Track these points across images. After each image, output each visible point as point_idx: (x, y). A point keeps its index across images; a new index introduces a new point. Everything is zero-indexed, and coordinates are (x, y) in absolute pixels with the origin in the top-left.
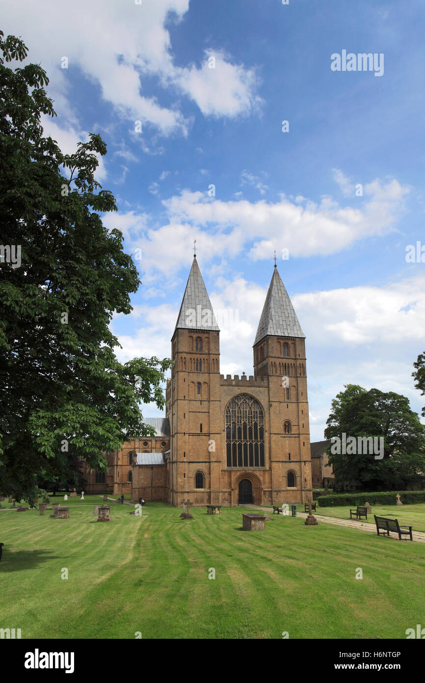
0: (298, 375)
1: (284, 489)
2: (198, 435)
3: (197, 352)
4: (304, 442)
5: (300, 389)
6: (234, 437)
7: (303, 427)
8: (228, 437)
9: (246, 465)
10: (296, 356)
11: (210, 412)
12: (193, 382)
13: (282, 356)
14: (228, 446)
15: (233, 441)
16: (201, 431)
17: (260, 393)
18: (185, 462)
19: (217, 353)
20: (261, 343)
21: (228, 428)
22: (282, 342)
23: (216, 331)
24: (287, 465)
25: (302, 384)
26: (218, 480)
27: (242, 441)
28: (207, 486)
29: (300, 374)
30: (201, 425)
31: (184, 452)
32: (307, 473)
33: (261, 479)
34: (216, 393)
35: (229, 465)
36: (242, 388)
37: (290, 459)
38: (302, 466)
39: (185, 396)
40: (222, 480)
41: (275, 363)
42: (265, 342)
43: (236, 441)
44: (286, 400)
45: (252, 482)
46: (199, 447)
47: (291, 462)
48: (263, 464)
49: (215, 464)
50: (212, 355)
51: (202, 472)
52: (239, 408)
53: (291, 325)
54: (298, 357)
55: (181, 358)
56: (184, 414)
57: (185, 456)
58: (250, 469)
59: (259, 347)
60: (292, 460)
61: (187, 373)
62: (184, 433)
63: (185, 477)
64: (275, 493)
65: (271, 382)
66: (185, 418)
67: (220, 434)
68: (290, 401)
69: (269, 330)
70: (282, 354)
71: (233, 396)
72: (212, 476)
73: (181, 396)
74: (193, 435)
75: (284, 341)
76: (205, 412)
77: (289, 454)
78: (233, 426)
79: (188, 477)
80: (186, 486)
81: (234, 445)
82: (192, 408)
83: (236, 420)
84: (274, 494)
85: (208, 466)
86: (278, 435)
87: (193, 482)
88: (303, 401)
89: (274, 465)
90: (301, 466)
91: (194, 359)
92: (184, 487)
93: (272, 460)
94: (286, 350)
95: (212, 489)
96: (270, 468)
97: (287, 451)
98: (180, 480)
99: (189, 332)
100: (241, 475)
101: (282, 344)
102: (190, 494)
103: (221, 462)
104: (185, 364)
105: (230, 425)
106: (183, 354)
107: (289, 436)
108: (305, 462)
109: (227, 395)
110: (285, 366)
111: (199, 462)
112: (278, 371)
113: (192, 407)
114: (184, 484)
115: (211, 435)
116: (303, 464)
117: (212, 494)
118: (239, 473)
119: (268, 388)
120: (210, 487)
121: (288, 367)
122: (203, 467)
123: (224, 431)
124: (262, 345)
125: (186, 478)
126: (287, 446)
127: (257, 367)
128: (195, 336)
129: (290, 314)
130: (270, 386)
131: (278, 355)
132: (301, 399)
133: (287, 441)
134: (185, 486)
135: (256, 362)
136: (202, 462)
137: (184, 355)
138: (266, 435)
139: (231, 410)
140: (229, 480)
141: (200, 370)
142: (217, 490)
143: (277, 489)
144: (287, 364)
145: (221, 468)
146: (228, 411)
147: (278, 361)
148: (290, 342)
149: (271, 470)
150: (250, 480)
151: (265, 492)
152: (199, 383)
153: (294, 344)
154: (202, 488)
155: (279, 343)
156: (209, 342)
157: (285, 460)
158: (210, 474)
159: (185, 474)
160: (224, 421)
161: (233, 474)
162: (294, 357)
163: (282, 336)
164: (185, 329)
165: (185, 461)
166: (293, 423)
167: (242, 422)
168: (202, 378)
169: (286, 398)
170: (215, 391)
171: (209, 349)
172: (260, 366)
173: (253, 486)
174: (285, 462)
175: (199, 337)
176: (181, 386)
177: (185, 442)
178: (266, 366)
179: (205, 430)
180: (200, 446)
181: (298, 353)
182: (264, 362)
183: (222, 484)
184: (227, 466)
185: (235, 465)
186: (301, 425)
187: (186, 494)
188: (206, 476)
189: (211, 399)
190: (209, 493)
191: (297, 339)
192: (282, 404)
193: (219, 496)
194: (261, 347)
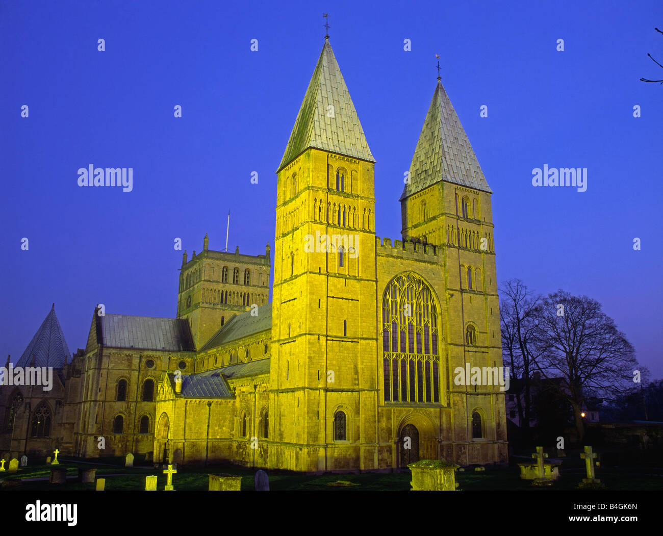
2: (341, 339)
4: (494, 362)
6: (395, 347)
8: (386, 348)
10: (479, 220)
11: (359, 300)
13: (462, 218)
14: (386, 362)
15: (393, 355)
16: (345, 334)
17: (434, 274)
18: (319, 389)
19: (371, 198)
21: (385, 331)
22: (461, 194)
23: (369, 162)
25: (489, 266)
26: (373, 424)
27: (406, 356)
28: (354, 434)
30: (345, 321)
31: (319, 372)
32: (501, 413)
34: (369, 267)
35: (387, 396)
36: (408, 262)
38: (494, 402)
39: (321, 267)
40: (378, 425)
41: (452, 226)
43: (398, 355)
44: (470, 290)
45: (420, 430)
47: (477, 394)
48: (437, 399)
49: (369, 394)
50: (363, 201)
55: (316, 199)
56: (320, 300)
57: (319, 378)
58: (419, 406)
60: (478, 391)
62: (319, 335)
63: (318, 419)
65: (449, 258)
66: (320, 307)
67: (376, 339)
69: (443, 173)
70: (462, 214)
72: (362, 416)
73: (314, 267)
74: (333, 338)
76: (352, 300)
78: (392, 329)
79: (325, 419)
80: (322, 435)
81: (396, 360)
82: (332, 290)
84: (456, 450)
85: (356, 399)
87: (331, 429)
88: (492, 293)
89: (453, 398)
91: (335, 204)
93: (452, 390)
95: (363, 442)
96: (450, 404)
98: (311, 424)
99: (328, 156)
100: (408, 417)
101: (461, 199)
103: (375, 390)
105: (389, 326)
107: (473, 349)
109: (385, 272)
110: (466, 234)
111: (341, 391)
113: (332, 287)
114: (319, 432)
115: (362, 341)
116: (494, 397)
117: (362, 449)
119: (443, 267)
120: (358, 438)
122: (348, 401)
123: (379, 335)
125: (322, 421)
128: (336, 165)
129: (467, 154)
130: (447, 264)
132: (489, 289)
133: (472, 358)
134: (319, 436)
136: (348, 391)
137: (320, 195)
138: (442, 346)
139: (390, 299)
140: (389, 426)
141: (345, 226)
142: (370, 443)
143: (460, 442)
145: (378, 404)
146: (386, 301)
148: (471, 196)
149: (450, 408)
150: (418, 426)
151: (442, 446)
152: (343, 248)
153: (476, 200)
154: (345, 439)
155: (455, 195)
156: (357, 180)
159: (319, 412)
160: (380, 318)
161: (395, 414)
163: (461, 185)
164: (321, 150)
165: (320, 386)
166: (480, 328)
167: (407, 323)
169: (468, 285)
170: (367, 264)
175: (342, 169)
177: (321, 352)
179: (351, 332)
180: (343, 360)
181: (482, 215)
183: (378, 432)
184: (385, 399)
185: (397, 398)
186: (490, 332)
188: (352, 418)
189: (361, 277)
191: (480, 193)
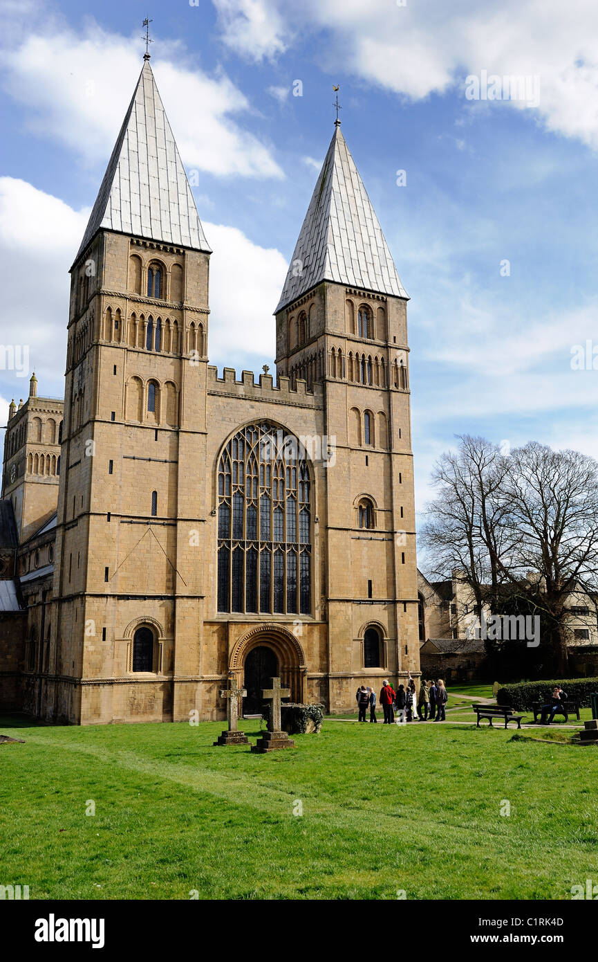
0: (392, 387)
1: (356, 673)
2: (146, 521)
3: (152, 300)
4: (403, 554)
5: (396, 421)
6: (239, 531)
7: (402, 517)
8: (224, 533)
9: (266, 609)
10: (386, 340)
11: (179, 462)
12: (136, 378)
13: (357, 337)
14: (223, 554)
15: (235, 543)
16: (154, 511)
17: (305, 422)
18: (106, 596)
19: (202, 307)
20: (303, 302)
21: (225, 507)
22: (357, 302)
23: (201, 251)
24: (363, 608)
25: (399, 410)
26: (195, 647)
27: (257, 544)
28: (163, 664)
29: (396, 385)
30: (155, 493)
31: (107, 569)
32: (410, 631)
33: (303, 645)
34: (195, 412)
35: (223, 606)
36: (262, 404)
37: (370, 595)
38: (399, 615)
39: (113, 413)
40: (204, 648)
41: (340, 350)
42: (316, 299)
43: (243, 544)
44: (365, 446)
45: (278, 656)
46: (147, 555)
47: (372, 602)
48: (307, 609)
49: (190, 602)
50: (189, 312)
51: (152, 625)
52: (253, 456)
53: (377, 265)
54: (391, 343)
55: (109, 309)
56: (111, 462)
57: (107, 580)
58: (275, 619)
59: (295, 313)
60: (374, 597)
61: (122, 351)
62: (109, 513)
63: (104, 639)
64: (335, 681)
65: (332, 397)
66: (111, 472)
67: (203, 521)
68: (371, 448)
69: (327, 267)
70: (357, 331)
71: (237, 425)
72: (178, 635)
73: (103, 413)
74: (132, 520)
75: (363, 301)
76: (166, 461)
77: (370, 582)
78: (235, 503)
79: (114, 640)
80: (108, 664)
81: (239, 552)
82: (132, 448)
83: (243, 488)
84: (334, 686)
85: (170, 609)
86: (345, 532)
87: (125, 652)
88: (402, 451)
89: (333, 607)
90: (395, 614)
91: (142, 316)
92: (100, 668)
93: (330, 597)
94: (365, 323)
95: (178, 674)
96: (325, 617)
97: (365, 575)
98: (91, 648)
99: (132, 242)
100: (255, 636)
101: (357, 308)
102: (115, 687)
103: (202, 597)
104: (116, 327)
105: (229, 500)
106: (114, 299)
107: (369, 535)
108: (405, 602)
109: (223, 420)
110: (363, 363)
111: (144, 598)
112: (347, 373)
113: (134, 444)
114: (103, 661)
115: (180, 524)
116: (400, 607)
117: (176, 685)
118: (248, 630)
119: (321, 412)
120: (171, 668)
121: (370, 364)
122: (155, 612)
123: (213, 514)
124: (305, 307)
125: (108, 642)
126: (365, 563)
127: (287, 364)
128: (147, 256)
129: (373, 239)
130: (330, 407)
131: (348, 333)
132: (398, 446)
133: (366, 549)
134: (104, 666)
135: (284, 351)
137: (116, 303)
138: (317, 528)
139: (232, 460)
140: (223, 650)
141: (159, 349)
142: (190, 677)
143: (341, 673)
144: (367, 358)
145: (204, 617)
146: (225, 463)
147: (348, 347)
148: (375, 305)
149: (327, 623)
150: (274, 649)
151: (310, 679)
152: (154, 383)
153: (384, 310)
154: (150, 670)
155: (349, 303)
156: (181, 279)
157: (358, 597)
158: (172, 630)
159: (104, 629)
160: (214, 488)
161: (233, 631)
162: (383, 343)
163: (357, 287)
164: (121, 233)
165: (108, 592)
166: (380, 504)
167: (260, 495)
168: (163, 369)
169: (363, 440)
170: (193, 407)
171: (181, 296)
172: (296, 359)
173: (281, 664)
174: (360, 602)
175: (157, 262)
176: (106, 384)
177: (109, 539)
178: (319, 356)
179: (163, 512)
180: (148, 552)
181: (392, 334)
182: (312, 349)
183: (203, 659)
184: (218, 611)
185: (239, 609)
186: (397, 509)
187: (107, 687)
188: (163, 638)
189: (183, 428)
190: (169, 688)
191: (389, 299)
192: (354, 454)
193: (193, 693)
194: (302, 314)
